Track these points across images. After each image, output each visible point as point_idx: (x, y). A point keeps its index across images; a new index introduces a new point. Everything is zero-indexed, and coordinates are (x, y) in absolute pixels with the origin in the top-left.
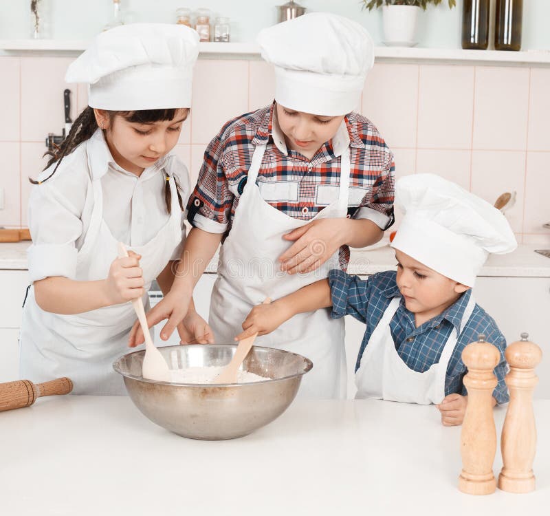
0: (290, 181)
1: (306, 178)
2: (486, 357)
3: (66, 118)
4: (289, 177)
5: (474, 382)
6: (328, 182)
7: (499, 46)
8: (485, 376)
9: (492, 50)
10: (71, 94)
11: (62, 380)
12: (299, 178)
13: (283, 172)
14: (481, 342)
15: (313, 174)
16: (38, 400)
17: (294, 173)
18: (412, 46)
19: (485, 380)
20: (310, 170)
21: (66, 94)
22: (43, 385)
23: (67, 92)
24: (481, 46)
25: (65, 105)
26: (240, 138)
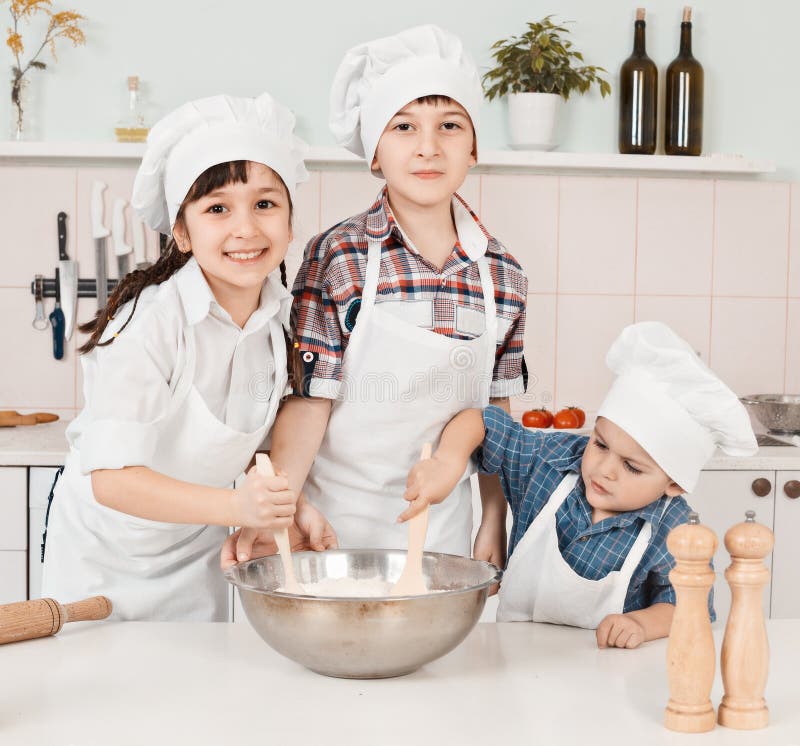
0: (419, 301)
1: (441, 295)
2: (700, 542)
3: (60, 253)
4: (418, 295)
5: (684, 577)
6: (467, 303)
7: (671, 149)
8: (699, 569)
9: (662, 154)
10: (67, 220)
11: (97, 599)
12: (431, 295)
13: (408, 288)
14: (693, 524)
15: (448, 289)
16: (66, 626)
17: (424, 288)
18: (551, 149)
19: (700, 575)
20: (444, 284)
21: (61, 219)
22: (72, 607)
23: (62, 217)
24: (646, 149)
25: (60, 235)
26: (346, 246)
